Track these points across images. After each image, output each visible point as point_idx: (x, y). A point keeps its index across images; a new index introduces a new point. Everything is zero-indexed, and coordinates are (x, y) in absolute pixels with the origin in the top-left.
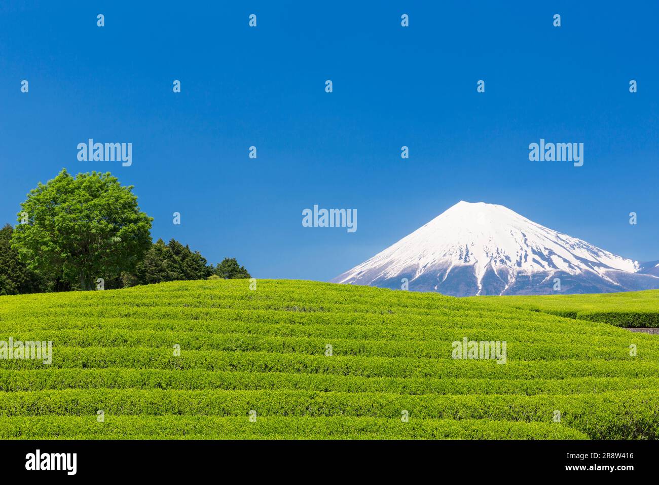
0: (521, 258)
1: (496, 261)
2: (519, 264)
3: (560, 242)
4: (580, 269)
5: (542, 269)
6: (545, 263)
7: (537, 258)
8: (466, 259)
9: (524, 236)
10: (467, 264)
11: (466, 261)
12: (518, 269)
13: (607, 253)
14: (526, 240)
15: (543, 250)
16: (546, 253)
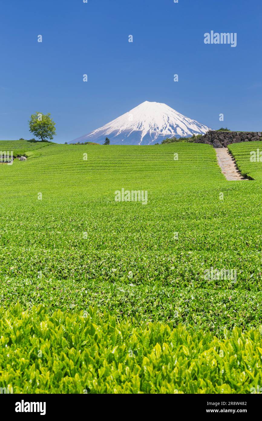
0: (163, 128)
1: (152, 129)
2: (161, 131)
3: (184, 121)
4: (187, 134)
5: (171, 133)
6: (172, 131)
7: (170, 128)
8: (140, 127)
9: (168, 118)
10: (140, 130)
11: (139, 129)
12: (160, 132)
13: (206, 126)
14: (169, 120)
15: (174, 124)
16: (175, 126)
